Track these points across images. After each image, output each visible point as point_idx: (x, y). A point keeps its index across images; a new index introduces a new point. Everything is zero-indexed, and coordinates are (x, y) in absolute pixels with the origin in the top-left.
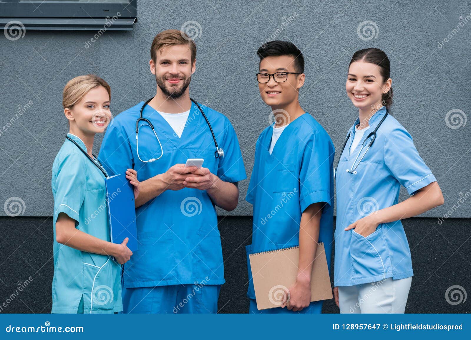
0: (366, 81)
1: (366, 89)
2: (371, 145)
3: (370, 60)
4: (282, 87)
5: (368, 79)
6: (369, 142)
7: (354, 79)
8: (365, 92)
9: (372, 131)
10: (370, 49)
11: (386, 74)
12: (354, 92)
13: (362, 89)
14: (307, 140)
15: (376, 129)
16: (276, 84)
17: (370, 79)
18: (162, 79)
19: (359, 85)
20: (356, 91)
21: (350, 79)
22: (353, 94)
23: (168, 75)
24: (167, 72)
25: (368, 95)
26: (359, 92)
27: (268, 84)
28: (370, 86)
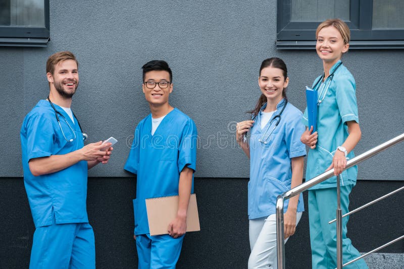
0: (274, 80)
1: (274, 86)
2: (277, 125)
3: (276, 66)
4: (164, 91)
5: (276, 79)
6: (275, 122)
7: (266, 79)
8: (274, 88)
9: (278, 114)
10: (274, 58)
11: (285, 75)
12: (267, 88)
13: (273, 86)
14: (184, 124)
15: (281, 113)
16: (160, 89)
17: (277, 79)
18: (61, 83)
19: (270, 83)
20: (268, 87)
21: (263, 80)
22: (266, 90)
23: (66, 80)
24: (66, 78)
25: (276, 90)
26: (270, 88)
27: (154, 89)
28: (278, 84)
